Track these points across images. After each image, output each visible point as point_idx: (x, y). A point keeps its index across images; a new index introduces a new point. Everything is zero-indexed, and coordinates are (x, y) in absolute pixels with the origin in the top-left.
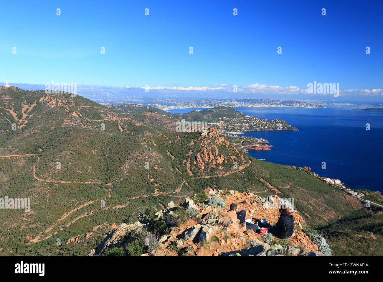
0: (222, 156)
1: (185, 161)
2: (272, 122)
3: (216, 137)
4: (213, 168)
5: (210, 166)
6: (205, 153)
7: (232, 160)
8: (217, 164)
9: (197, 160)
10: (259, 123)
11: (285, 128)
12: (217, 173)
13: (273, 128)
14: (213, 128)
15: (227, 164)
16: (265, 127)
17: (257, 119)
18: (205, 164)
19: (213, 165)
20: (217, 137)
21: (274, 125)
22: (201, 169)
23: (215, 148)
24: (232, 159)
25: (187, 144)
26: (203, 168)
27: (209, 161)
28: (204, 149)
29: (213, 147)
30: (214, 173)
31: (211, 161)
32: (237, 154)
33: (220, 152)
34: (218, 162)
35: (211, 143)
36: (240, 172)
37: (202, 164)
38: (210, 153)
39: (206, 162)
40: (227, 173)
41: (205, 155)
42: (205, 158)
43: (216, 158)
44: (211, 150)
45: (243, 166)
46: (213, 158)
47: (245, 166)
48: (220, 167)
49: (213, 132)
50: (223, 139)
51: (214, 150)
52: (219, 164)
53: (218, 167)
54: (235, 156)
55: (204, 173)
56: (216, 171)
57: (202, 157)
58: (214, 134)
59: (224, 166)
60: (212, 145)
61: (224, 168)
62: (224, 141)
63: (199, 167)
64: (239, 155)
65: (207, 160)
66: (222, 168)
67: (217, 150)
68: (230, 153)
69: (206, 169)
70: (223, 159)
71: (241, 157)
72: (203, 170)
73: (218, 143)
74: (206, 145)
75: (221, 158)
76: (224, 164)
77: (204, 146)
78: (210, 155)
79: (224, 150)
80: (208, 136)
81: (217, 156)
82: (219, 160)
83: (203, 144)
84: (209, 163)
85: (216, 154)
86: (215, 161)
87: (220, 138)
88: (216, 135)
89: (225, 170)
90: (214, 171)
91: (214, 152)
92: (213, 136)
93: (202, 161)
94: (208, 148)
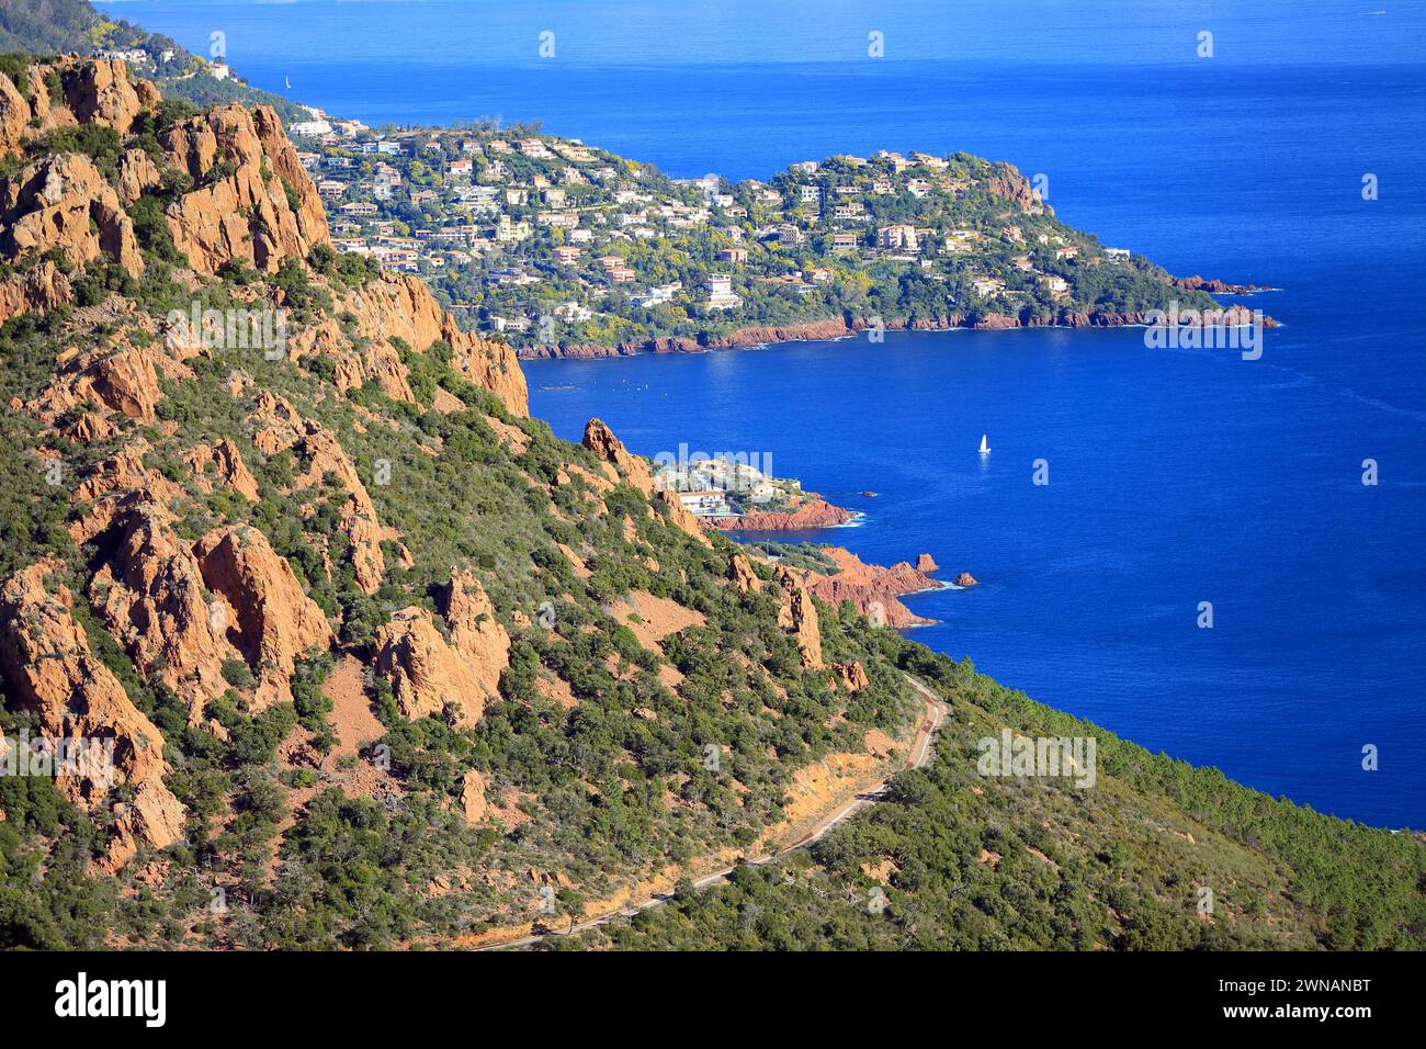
0: (470, 600)
2: (809, 195)
3: (288, 268)
4: (349, 814)
5: (295, 781)
6: (164, 546)
7: (646, 662)
8: (402, 733)
9: (15, 696)
10: (585, 221)
11: (1044, 299)
12: (440, 889)
13: (831, 297)
14: (228, 117)
15: (574, 726)
16: (697, 283)
17: (535, 149)
18: (187, 745)
19: (341, 765)
20: (319, 283)
21: (845, 243)
22: (122, 851)
23: (322, 463)
24: (647, 641)
26: (165, 820)
27: (247, 691)
28: (116, 488)
29: (271, 451)
30: (376, 893)
31: (296, 697)
32: (707, 567)
33: (417, 530)
34: (419, 705)
35: (223, 387)
36: (830, 868)
37: (133, 758)
38: (249, 543)
39: (206, 707)
40: (611, 892)
41: (167, 587)
42: (168, 644)
43: (377, 635)
44: (261, 493)
45: (840, 759)
46: (310, 640)
47: (881, 758)
48: (462, 795)
49: (232, 179)
50: (416, 315)
51: (303, 502)
52: (432, 732)
53: (423, 784)
54: (678, 598)
55: (187, 905)
56: (409, 868)
57: (114, 618)
58: (257, 224)
59: (541, 773)
60: (253, 421)
61: (532, 797)
62: (435, 344)
63: (91, 815)
64: (730, 579)
65: (211, 674)
66: (502, 806)
67: (355, 501)
68: (588, 549)
69: (212, 835)
70: (496, 643)
71: (786, 610)
72: (174, 855)
73: (344, 379)
74: (145, 413)
75: (464, 633)
76: (517, 731)
77: (110, 432)
78: (252, 579)
79: (479, 506)
80: (153, 249)
81: (383, 594)
82: (420, 659)
83: (90, 407)
84: (255, 730)
85: (359, 559)
86: (360, 688)
87: (364, 284)
88: (284, 233)
89: (558, 843)
90: (372, 872)
91: (310, 525)
92: (251, 265)
93: (128, 705)
94: (187, 459)
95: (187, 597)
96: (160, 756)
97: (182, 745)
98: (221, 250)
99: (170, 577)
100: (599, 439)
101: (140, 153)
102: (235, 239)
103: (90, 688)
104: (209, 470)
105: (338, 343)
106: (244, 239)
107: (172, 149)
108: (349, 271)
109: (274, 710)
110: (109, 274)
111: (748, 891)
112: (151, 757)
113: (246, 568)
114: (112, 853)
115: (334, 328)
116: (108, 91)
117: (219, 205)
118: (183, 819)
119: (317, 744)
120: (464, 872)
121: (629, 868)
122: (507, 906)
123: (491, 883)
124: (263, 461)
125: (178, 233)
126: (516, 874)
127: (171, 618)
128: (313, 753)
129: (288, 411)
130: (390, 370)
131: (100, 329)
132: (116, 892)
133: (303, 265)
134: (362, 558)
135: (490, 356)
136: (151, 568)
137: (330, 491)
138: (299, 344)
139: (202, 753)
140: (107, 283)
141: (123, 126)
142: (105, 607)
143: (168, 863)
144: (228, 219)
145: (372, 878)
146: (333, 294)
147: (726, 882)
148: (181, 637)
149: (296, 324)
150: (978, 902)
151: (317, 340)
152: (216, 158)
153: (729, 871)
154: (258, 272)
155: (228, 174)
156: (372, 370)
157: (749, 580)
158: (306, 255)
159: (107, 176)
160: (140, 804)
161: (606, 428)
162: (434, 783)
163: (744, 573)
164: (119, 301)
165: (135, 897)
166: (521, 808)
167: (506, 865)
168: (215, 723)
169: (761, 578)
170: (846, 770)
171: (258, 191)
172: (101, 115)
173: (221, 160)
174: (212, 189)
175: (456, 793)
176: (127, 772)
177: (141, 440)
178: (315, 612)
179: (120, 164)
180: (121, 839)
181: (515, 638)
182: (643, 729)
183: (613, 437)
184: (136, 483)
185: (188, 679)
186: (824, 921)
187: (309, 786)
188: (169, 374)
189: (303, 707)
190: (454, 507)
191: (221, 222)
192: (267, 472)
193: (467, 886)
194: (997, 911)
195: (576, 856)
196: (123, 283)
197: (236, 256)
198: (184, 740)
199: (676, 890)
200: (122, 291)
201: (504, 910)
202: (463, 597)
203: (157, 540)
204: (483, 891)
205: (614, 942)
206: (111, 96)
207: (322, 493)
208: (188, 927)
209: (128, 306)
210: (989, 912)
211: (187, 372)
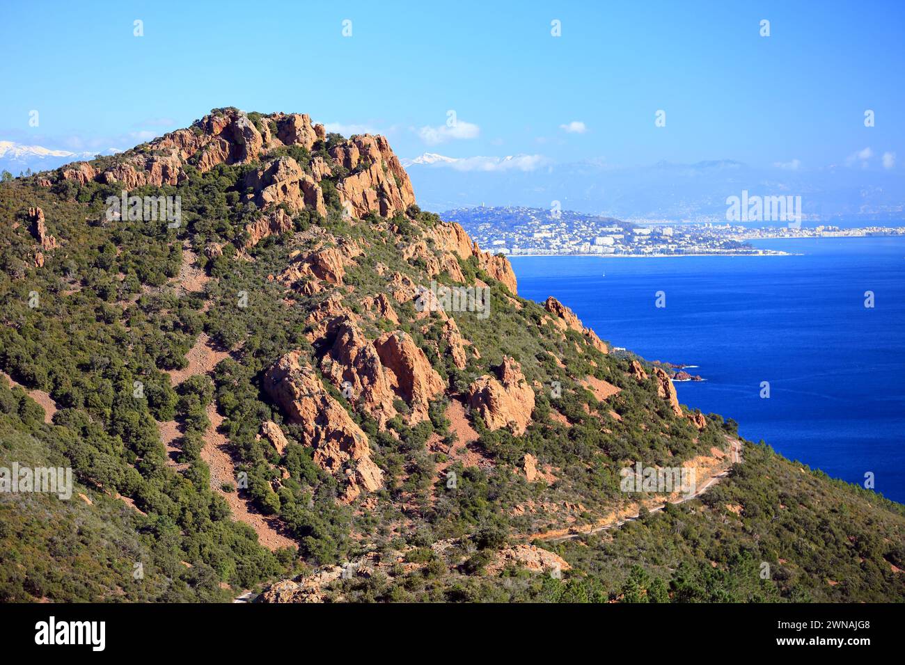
0: (514, 372)
1: (168, 431)
3: (398, 216)
5: (435, 458)
6: (360, 341)
7: (601, 408)
9: (289, 416)
12: (520, 512)
14: (365, 140)
18: (381, 441)
19: (459, 452)
20: (414, 224)
22: (353, 492)
24: (599, 398)
25: (146, 289)
26: (373, 477)
27: (407, 416)
28: (329, 315)
29: (402, 301)
30: (488, 513)
31: (431, 419)
32: (619, 367)
33: (479, 340)
34: (495, 423)
35: (374, 270)
36: (712, 506)
37: (354, 446)
38: (404, 339)
39: (387, 422)
40: (607, 514)
41: (363, 362)
42: (365, 389)
43: (471, 388)
44: (400, 321)
45: (702, 459)
46: (436, 391)
47: (720, 459)
48: (524, 466)
49: (368, 171)
50: (460, 243)
51: (422, 325)
52: (504, 436)
53: (503, 462)
54: (608, 380)
55: (390, 519)
56: (502, 501)
57: (336, 378)
58: (381, 192)
59: (560, 457)
60: (391, 286)
61: (558, 469)
62: (470, 257)
63: (334, 475)
64: (631, 373)
65: (388, 406)
66: (544, 473)
67: (449, 325)
68: (561, 355)
69: (399, 485)
70: (529, 395)
71: (661, 388)
72: (379, 494)
73: (431, 270)
74: (338, 281)
75: (512, 388)
76: (545, 437)
77: (321, 290)
78: (406, 358)
79: (507, 332)
80: (331, 204)
81: (469, 370)
82: (495, 399)
83: (310, 278)
84: (414, 434)
85: (455, 352)
86: (463, 415)
87: (435, 226)
88: (394, 198)
89: (575, 491)
90: (483, 503)
91: (428, 336)
92: (378, 214)
93: (349, 420)
94: (362, 303)
95: (375, 366)
96: (368, 445)
97: (378, 440)
98: (364, 206)
99: (365, 356)
100: (554, 307)
101: (321, 159)
102: (370, 201)
103: (329, 411)
104: (373, 309)
105: (427, 252)
106: (375, 201)
107: (336, 156)
108: (427, 219)
109: (422, 424)
110: (312, 216)
111: (674, 516)
112: (363, 446)
113: (403, 352)
114: (348, 493)
115: (424, 245)
116: (301, 129)
117: (362, 184)
118: (382, 477)
119: (446, 441)
120: (531, 504)
121: (612, 504)
122: (556, 520)
123: (546, 509)
124: (399, 305)
125: (342, 196)
126: (558, 505)
127: (366, 377)
128: (443, 446)
129: (409, 281)
130: (453, 266)
131: (310, 242)
132: (351, 513)
133: (404, 215)
134: (456, 352)
135: (498, 264)
136: (354, 352)
137: (435, 320)
138: (407, 252)
139: (388, 445)
140: (310, 220)
141: (309, 147)
142: (330, 372)
143: (377, 498)
144: (367, 191)
145: (484, 506)
146: (421, 229)
147: (662, 512)
148: (373, 387)
149: (405, 243)
150: (785, 526)
151: (416, 250)
152: (359, 160)
153: (663, 507)
154: (383, 218)
155: (366, 169)
156: (444, 266)
157: (641, 374)
158: (405, 210)
159: (305, 170)
160: (360, 468)
161: (558, 302)
162: (508, 461)
163: (638, 369)
164: (317, 229)
165: (362, 516)
166: (554, 474)
167: (551, 500)
168: (392, 431)
169: (647, 373)
170: (705, 464)
171: (382, 177)
172: (298, 142)
173: (362, 161)
174: (358, 176)
175: (521, 465)
176: (351, 454)
177: (338, 293)
178: (437, 377)
179: (310, 164)
180: (352, 486)
181: (537, 392)
182: (608, 438)
183: (561, 306)
184: (339, 313)
185: (377, 408)
186: (713, 531)
187: (444, 462)
188: (346, 264)
189: (436, 423)
190: (494, 332)
191: (364, 192)
192: (403, 311)
193: (534, 510)
194: (796, 530)
195: (586, 497)
196: (319, 219)
197: (371, 209)
198: (379, 438)
199: (640, 514)
200: (318, 224)
201: (554, 522)
202: (511, 371)
203: (356, 338)
204: (542, 513)
205: (614, 537)
206: (303, 132)
207: (431, 321)
208: (392, 529)
209: (322, 231)
210: (791, 530)
211: (355, 263)
